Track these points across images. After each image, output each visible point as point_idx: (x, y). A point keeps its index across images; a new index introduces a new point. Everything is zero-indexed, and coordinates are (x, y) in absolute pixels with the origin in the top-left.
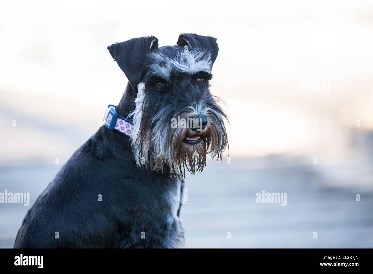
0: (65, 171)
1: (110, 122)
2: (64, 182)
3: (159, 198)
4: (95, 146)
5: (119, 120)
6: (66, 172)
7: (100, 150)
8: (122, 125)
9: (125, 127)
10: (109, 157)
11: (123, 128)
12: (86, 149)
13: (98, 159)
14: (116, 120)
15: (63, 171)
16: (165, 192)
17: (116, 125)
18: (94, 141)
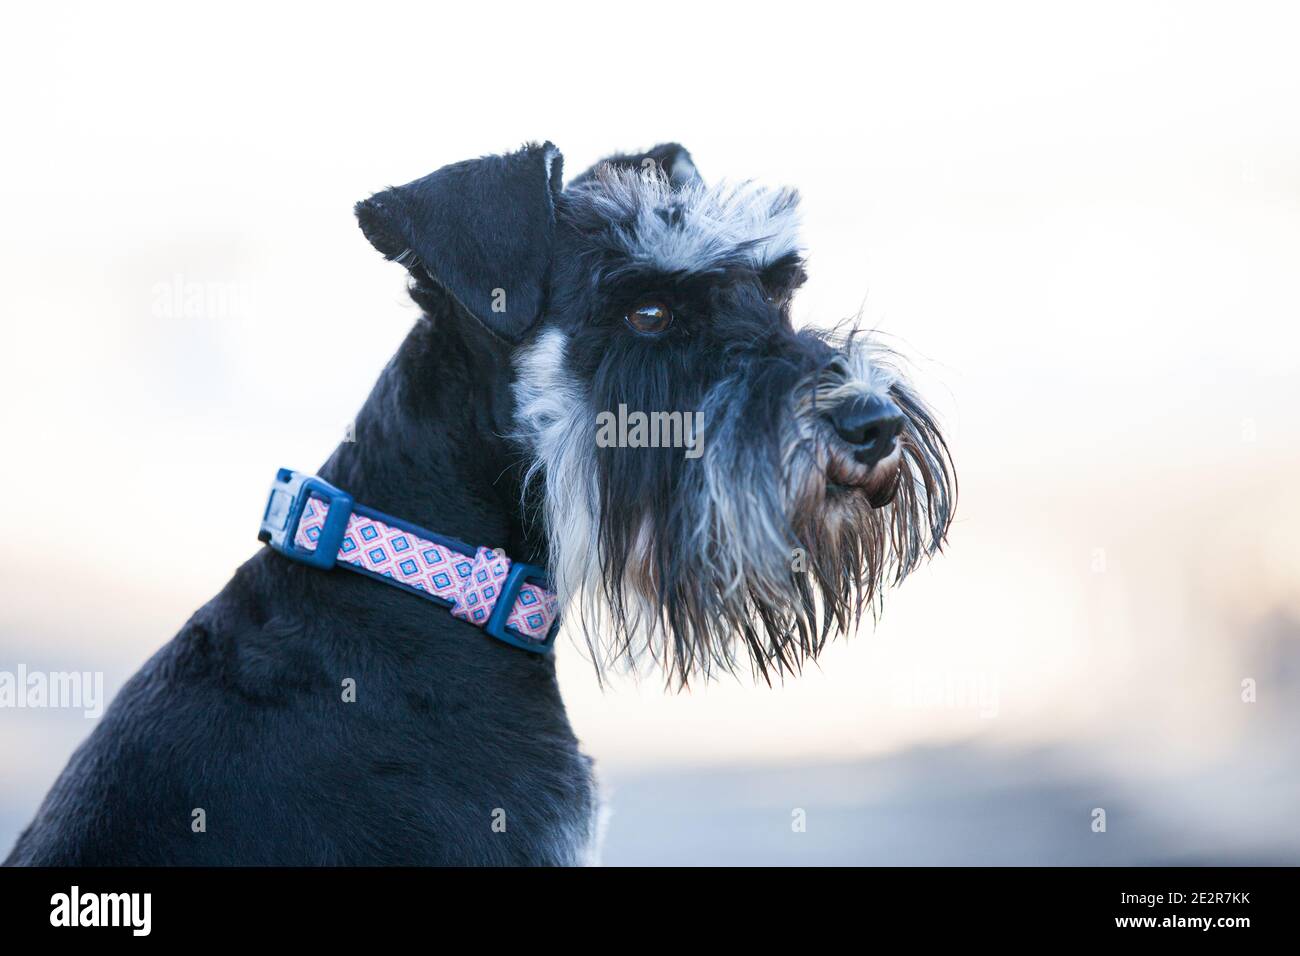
0: (100, 771)
1: (316, 534)
2: (103, 817)
3: (524, 850)
4: (231, 646)
5: (357, 524)
6: (108, 771)
7: (256, 661)
8: (374, 544)
9: (388, 548)
10: (306, 688)
11: (379, 555)
12: (187, 663)
13: (254, 700)
14: (345, 524)
15: (87, 770)
16: (551, 827)
17: (347, 545)
18: (219, 625)
